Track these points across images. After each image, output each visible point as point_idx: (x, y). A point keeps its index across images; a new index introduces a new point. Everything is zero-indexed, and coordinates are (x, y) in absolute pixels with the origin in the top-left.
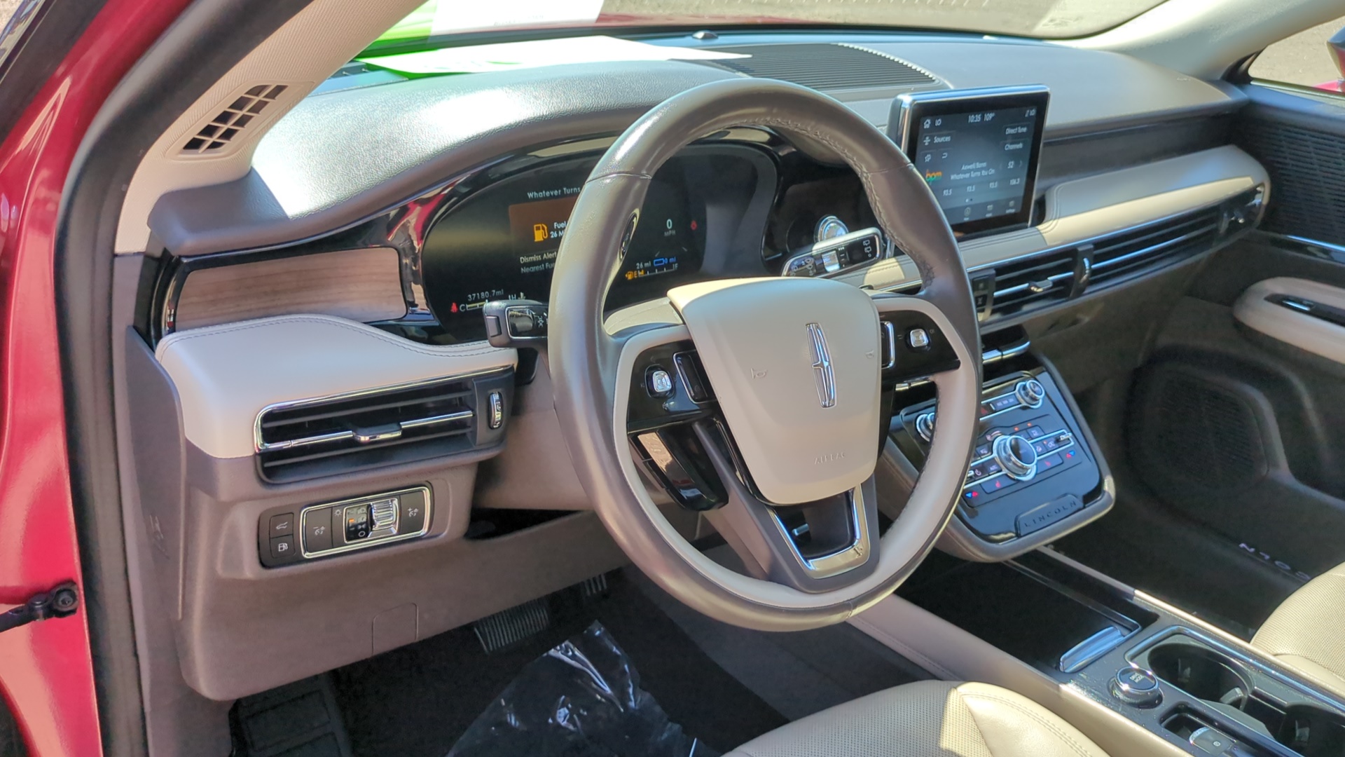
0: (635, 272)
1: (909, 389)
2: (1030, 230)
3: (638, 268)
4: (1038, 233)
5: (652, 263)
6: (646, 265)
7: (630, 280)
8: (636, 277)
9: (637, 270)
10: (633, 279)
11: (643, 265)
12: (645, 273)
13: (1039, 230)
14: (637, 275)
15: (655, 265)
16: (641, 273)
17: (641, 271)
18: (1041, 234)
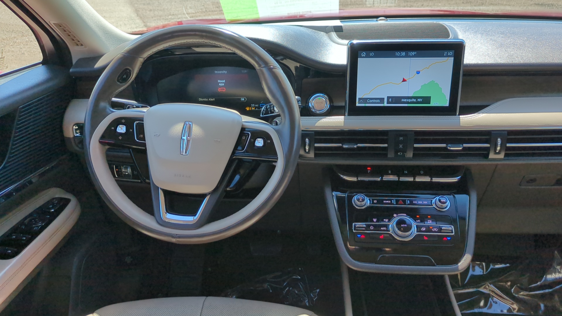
0: (250, 108)
1: (357, 181)
2: (457, 116)
3: (252, 106)
4: (459, 118)
5: (259, 105)
6: (256, 105)
7: (248, 111)
8: (251, 110)
9: (252, 107)
10: (249, 110)
11: (255, 105)
12: (255, 108)
13: (460, 118)
14: (252, 109)
15: (260, 106)
16: (253, 109)
17: (253, 107)
18: (460, 119)
